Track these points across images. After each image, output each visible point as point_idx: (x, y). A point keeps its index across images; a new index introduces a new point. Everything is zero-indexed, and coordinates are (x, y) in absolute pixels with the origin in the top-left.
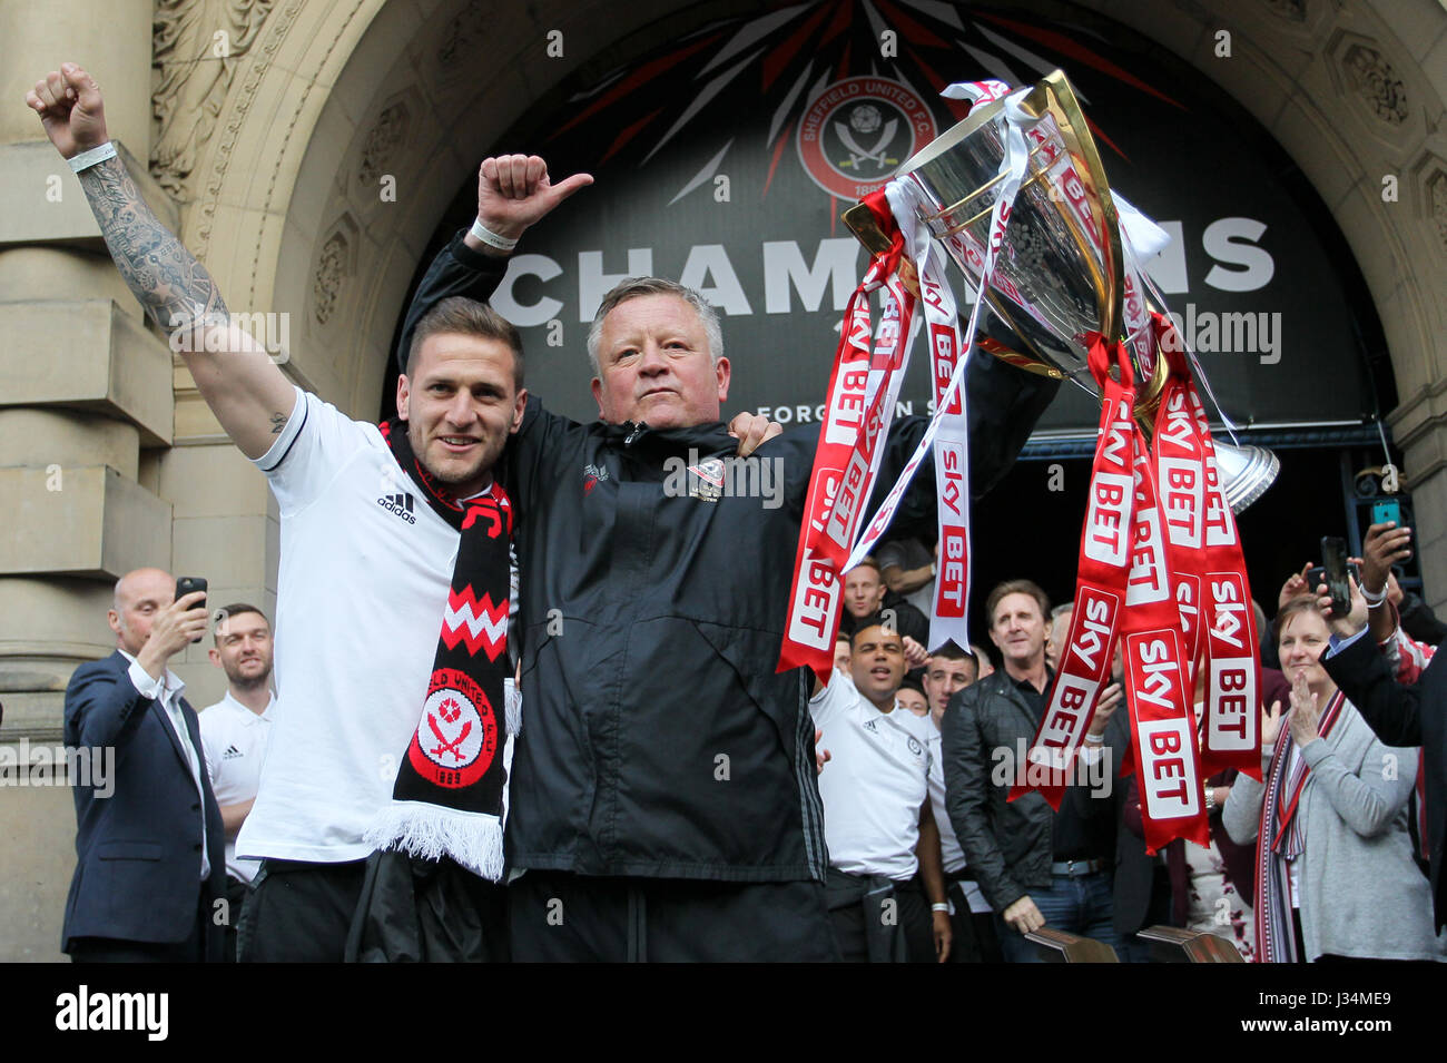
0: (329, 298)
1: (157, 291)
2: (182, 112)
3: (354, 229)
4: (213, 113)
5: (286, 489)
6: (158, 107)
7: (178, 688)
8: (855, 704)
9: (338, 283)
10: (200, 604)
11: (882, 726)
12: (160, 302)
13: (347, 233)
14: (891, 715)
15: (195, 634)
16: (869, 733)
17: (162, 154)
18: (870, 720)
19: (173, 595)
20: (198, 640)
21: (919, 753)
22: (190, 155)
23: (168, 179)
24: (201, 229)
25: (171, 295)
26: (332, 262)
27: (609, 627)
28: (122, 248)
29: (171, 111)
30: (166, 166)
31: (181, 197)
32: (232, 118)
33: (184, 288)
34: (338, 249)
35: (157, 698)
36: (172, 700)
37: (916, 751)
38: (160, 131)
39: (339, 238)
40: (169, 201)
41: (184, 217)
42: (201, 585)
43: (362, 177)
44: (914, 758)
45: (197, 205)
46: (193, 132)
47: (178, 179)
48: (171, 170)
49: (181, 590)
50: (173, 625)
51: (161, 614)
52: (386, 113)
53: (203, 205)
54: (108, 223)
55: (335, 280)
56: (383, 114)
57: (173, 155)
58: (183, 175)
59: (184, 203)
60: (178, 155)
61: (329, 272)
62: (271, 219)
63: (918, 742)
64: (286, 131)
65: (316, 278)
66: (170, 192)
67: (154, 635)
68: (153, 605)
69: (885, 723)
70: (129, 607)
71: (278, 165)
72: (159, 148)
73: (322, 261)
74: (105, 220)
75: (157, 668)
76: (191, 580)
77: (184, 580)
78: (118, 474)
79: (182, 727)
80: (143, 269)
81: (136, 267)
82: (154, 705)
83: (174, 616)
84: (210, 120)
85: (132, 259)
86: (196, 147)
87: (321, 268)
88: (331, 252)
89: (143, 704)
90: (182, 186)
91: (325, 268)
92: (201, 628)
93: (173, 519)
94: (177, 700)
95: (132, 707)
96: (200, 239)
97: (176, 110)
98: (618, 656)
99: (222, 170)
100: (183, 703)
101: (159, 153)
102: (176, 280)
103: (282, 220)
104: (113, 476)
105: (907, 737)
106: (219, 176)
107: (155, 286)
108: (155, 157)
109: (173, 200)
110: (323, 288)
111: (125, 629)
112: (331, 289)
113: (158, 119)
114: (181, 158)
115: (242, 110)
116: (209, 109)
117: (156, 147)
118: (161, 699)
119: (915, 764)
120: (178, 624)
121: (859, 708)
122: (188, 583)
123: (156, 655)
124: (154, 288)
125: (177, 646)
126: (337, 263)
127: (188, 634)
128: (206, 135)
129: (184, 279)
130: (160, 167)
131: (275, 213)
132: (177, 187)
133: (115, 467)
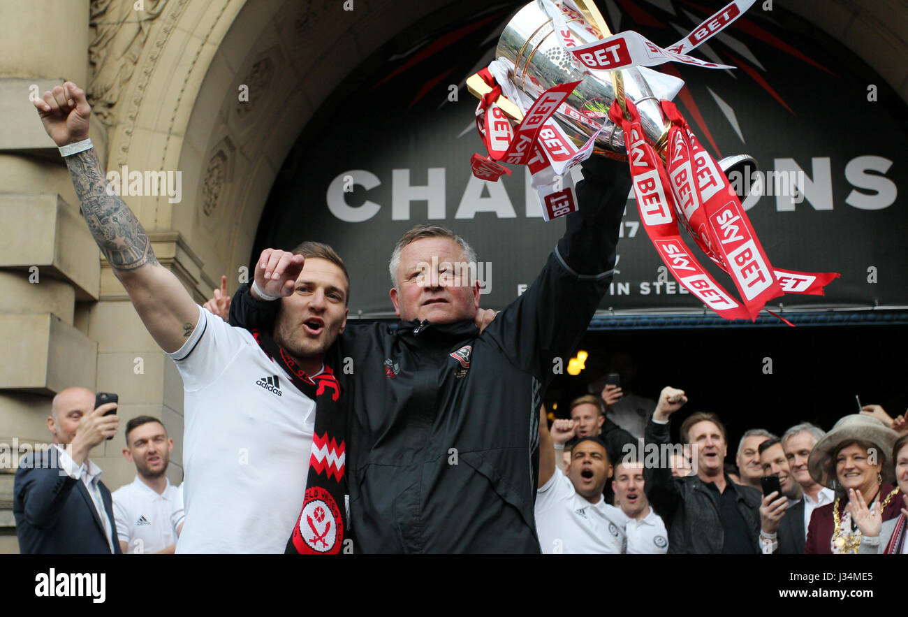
0: (213, 197)
1: (114, 241)
2: (110, 59)
3: (232, 148)
4: (132, 61)
5: (191, 372)
6: (93, 56)
7: (97, 473)
8: (570, 496)
9: (220, 187)
10: (113, 412)
11: (589, 512)
12: (116, 248)
13: (227, 153)
14: (597, 505)
15: (109, 433)
16: (580, 517)
17: (95, 89)
18: (581, 508)
19: (93, 405)
20: (110, 438)
21: (617, 535)
22: (115, 91)
23: (99, 108)
24: (123, 145)
25: (124, 244)
26: (216, 171)
27: (408, 467)
28: (94, 210)
29: (102, 60)
30: (98, 99)
31: (109, 121)
32: (146, 65)
33: (132, 239)
34: (221, 162)
35: (80, 479)
36: (93, 482)
37: (615, 533)
38: (94, 73)
39: (221, 154)
40: (100, 125)
41: (110, 135)
42: (114, 399)
43: (239, 111)
44: (612, 538)
45: (120, 127)
46: (118, 75)
47: (107, 109)
48: (101, 102)
49: (99, 402)
50: (93, 427)
51: (84, 419)
52: (257, 65)
53: (124, 128)
54: (85, 192)
55: (218, 184)
56: (255, 66)
57: (103, 91)
58: (111, 106)
59: (111, 126)
60: (107, 90)
61: (214, 179)
62: (173, 139)
63: (616, 528)
64: (184, 75)
65: (204, 182)
66: (101, 117)
67: (79, 433)
68: (80, 414)
69: (593, 512)
70: (63, 415)
71: (179, 100)
72: (93, 85)
73: (209, 171)
74: (84, 190)
75: (81, 457)
76: (107, 395)
77: (101, 394)
78: (59, 320)
79: (99, 502)
80: (107, 226)
81: (103, 223)
82: (78, 483)
83: (95, 420)
84: (130, 66)
85: (100, 218)
86: (120, 86)
87: (208, 176)
88: (215, 164)
89: (70, 482)
90: (109, 114)
91: (211, 176)
92: (113, 429)
93: (98, 353)
94: (96, 482)
95: (62, 485)
96: (121, 152)
97: (106, 58)
98: (416, 485)
99: (138, 103)
100: (101, 485)
101: (93, 89)
102: (128, 234)
103: (181, 140)
104: (56, 320)
105: (608, 523)
106: (136, 107)
107: (114, 237)
108: (90, 92)
109: (103, 123)
110: (209, 190)
111: (59, 430)
112: (214, 191)
113: (93, 64)
114: (109, 93)
115: (154, 60)
116: (130, 59)
117: (91, 84)
118: (84, 480)
119: (613, 543)
120: (96, 426)
121: (573, 499)
122: (104, 397)
123: (80, 447)
124: (113, 239)
125: (95, 441)
126: (219, 173)
127: (104, 433)
128: (128, 76)
129: (132, 234)
130: (94, 99)
131: (177, 135)
132: (106, 114)
133: (57, 314)
